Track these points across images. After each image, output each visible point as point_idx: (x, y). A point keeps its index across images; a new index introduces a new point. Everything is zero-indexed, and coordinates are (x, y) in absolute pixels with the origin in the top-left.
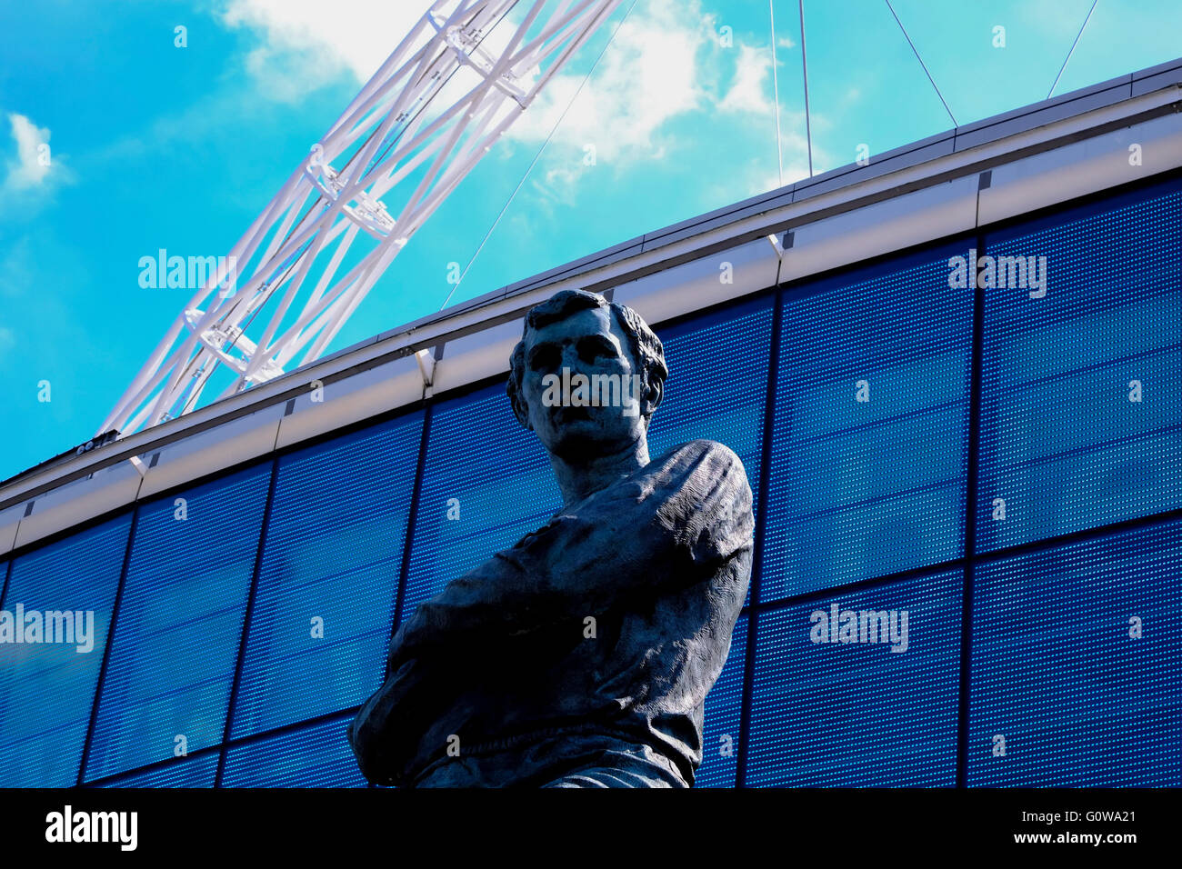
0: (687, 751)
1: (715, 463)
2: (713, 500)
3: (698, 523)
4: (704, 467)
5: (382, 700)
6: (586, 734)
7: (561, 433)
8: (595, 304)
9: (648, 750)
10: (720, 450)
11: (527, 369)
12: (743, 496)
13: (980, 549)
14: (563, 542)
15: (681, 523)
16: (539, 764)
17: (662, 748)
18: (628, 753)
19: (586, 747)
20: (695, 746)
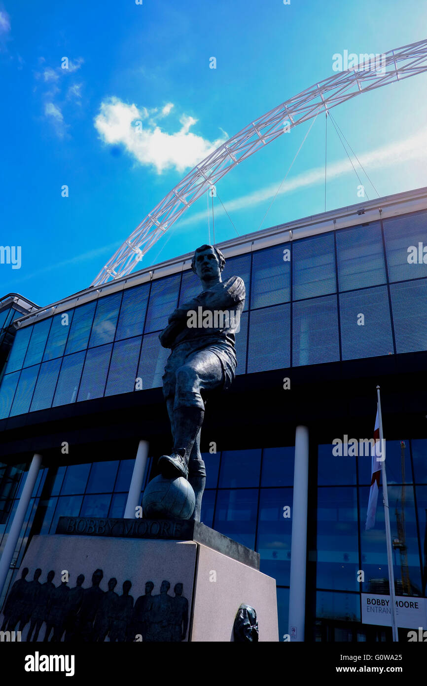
0: (233, 341)
1: (238, 281)
2: (238, 288)
3: (236, 293)
4: (236, 281)
5: (167, 330)
6: (213, 337)
7: (204, 274)
8: (211, 248)
9: (226, 341)
10: (239, 278)
11: (196, 261)
12: (244, 288)
13: (251, 309)
14: (208, 296)
15: (232, 293)
16: (203, 344)
17: (229, 341)
18: (222, 342)
19: (213, 340)
20: (234, 340)
